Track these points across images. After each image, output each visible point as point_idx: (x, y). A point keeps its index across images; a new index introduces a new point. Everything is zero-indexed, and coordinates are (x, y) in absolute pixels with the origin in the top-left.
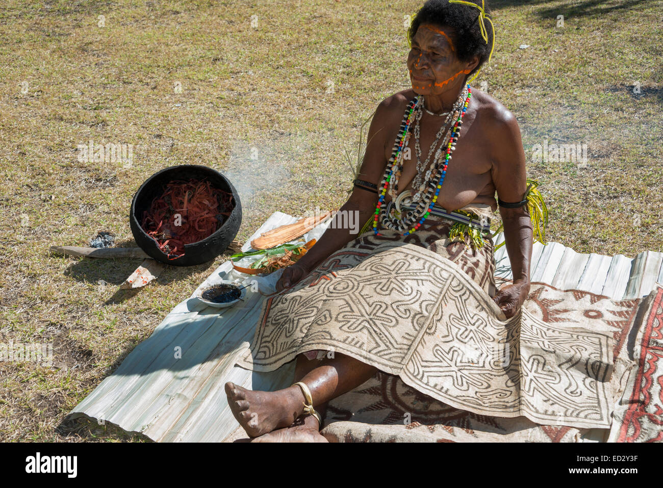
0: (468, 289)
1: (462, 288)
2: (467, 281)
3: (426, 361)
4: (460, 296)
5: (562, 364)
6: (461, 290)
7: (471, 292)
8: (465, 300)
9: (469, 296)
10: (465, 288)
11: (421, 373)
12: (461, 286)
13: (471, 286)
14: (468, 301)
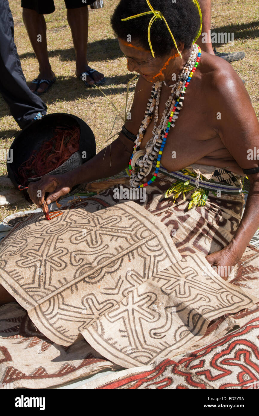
0: (166, 252)
1: (160, 249)
2: (168, 245)
3: (68, 305)
4: (155, 256)
5: (169, 307)
6: (158, 250)
7: (167, 255)
8: (158, 261)
9: (165, 259)
10: (162, 250)
11: (54, 313)
12: (160, 247)
13: (170, 250)
14: (162, 262)
